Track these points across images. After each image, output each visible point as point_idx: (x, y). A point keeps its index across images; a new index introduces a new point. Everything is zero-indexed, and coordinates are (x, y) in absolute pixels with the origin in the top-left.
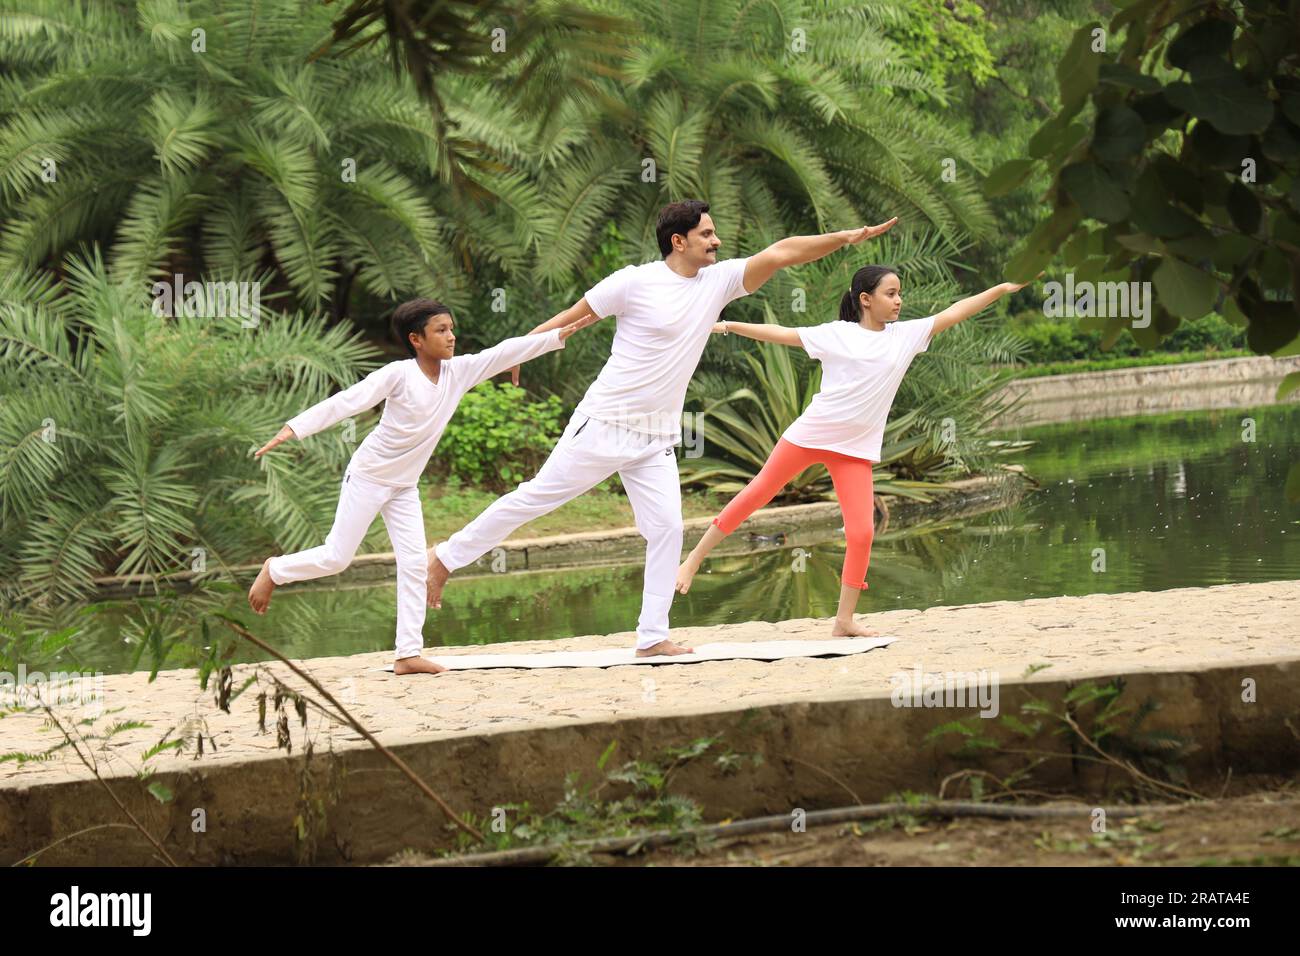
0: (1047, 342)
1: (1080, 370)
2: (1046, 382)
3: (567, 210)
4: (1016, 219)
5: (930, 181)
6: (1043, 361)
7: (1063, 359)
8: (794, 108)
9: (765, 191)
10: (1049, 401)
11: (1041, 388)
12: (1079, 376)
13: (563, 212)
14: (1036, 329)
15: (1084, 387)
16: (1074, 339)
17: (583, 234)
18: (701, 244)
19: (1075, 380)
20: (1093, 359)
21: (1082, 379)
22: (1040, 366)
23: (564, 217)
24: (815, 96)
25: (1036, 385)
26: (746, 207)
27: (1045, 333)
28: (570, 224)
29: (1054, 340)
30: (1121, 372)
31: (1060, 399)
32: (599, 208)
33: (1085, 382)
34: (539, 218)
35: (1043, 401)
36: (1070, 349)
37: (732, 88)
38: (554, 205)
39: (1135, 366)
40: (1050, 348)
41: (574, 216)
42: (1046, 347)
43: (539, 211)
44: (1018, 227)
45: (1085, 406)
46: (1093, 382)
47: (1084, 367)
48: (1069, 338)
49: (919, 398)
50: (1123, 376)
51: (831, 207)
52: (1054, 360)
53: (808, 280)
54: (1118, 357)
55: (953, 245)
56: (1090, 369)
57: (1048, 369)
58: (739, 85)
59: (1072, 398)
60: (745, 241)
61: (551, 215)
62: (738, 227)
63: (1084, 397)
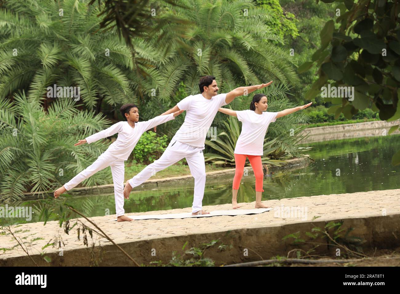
0: (315, 117)
1: (326, 125)
2: (315, 129)
3: (168, 78)
4: (306, 79)
5: (279, 68)
6: (314, 123)
7: (321, 122)
8: (238, 46)
9: (229, 71)
10: (316, 135)
11: (314, 131)
12: (325, 127)
13: (167, 78)
14: (312, 113)
15: (327, 130)
16: (324, 116)
17: (173, 85)
18: (212, 89)
19: (324, 128)
20: (329, 122)
21: (326, 128)
22: (314, 124)
23: (168, 80)
24: (244, 42)
25: (312, 130)
26: (223, 76)
27: (315, 114)
28: (169, 82)
29: (318, 116)
30: (338, 126)
31: (320, 134)
32: (178, 77)
33: (327, 129)
34: (160, 80)
35: (315, 135)
36: (323, 119)
37: (218, 40)
38: (164, 76)
39: (342, 124)
40: (317, 119)
41: (170, 80)
42: (315, 118)
43: (160, 78)
44: (306, 82)
45: (328, 136)
46: (330, 129)
47: (327, 124)
48: (322, 115)
49: (277, 134)
50: (339, 127)
51: (249, 76)
52: (318, 122)
53: (242, 98)
54: (337, 121)
55: (287, 87)
56: (329, 125)
57: (316, 125)
58: (221, 39)
59: (324, 134)
60: (223, 87)
61: (164, 80)
62: (221, 83)
63: (327, 133)
